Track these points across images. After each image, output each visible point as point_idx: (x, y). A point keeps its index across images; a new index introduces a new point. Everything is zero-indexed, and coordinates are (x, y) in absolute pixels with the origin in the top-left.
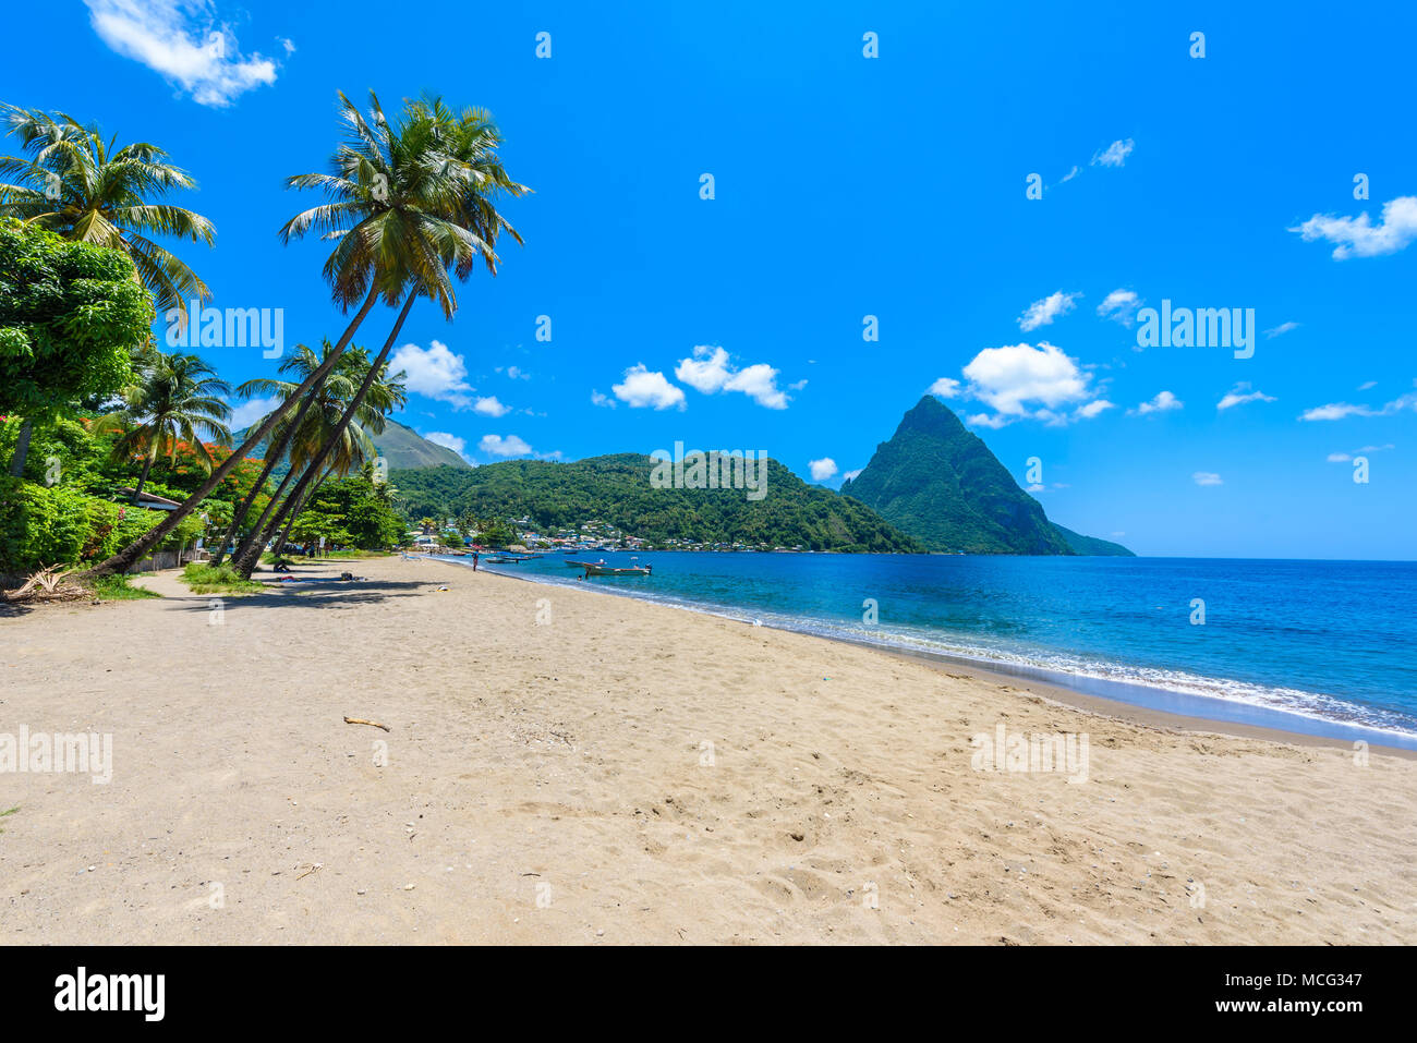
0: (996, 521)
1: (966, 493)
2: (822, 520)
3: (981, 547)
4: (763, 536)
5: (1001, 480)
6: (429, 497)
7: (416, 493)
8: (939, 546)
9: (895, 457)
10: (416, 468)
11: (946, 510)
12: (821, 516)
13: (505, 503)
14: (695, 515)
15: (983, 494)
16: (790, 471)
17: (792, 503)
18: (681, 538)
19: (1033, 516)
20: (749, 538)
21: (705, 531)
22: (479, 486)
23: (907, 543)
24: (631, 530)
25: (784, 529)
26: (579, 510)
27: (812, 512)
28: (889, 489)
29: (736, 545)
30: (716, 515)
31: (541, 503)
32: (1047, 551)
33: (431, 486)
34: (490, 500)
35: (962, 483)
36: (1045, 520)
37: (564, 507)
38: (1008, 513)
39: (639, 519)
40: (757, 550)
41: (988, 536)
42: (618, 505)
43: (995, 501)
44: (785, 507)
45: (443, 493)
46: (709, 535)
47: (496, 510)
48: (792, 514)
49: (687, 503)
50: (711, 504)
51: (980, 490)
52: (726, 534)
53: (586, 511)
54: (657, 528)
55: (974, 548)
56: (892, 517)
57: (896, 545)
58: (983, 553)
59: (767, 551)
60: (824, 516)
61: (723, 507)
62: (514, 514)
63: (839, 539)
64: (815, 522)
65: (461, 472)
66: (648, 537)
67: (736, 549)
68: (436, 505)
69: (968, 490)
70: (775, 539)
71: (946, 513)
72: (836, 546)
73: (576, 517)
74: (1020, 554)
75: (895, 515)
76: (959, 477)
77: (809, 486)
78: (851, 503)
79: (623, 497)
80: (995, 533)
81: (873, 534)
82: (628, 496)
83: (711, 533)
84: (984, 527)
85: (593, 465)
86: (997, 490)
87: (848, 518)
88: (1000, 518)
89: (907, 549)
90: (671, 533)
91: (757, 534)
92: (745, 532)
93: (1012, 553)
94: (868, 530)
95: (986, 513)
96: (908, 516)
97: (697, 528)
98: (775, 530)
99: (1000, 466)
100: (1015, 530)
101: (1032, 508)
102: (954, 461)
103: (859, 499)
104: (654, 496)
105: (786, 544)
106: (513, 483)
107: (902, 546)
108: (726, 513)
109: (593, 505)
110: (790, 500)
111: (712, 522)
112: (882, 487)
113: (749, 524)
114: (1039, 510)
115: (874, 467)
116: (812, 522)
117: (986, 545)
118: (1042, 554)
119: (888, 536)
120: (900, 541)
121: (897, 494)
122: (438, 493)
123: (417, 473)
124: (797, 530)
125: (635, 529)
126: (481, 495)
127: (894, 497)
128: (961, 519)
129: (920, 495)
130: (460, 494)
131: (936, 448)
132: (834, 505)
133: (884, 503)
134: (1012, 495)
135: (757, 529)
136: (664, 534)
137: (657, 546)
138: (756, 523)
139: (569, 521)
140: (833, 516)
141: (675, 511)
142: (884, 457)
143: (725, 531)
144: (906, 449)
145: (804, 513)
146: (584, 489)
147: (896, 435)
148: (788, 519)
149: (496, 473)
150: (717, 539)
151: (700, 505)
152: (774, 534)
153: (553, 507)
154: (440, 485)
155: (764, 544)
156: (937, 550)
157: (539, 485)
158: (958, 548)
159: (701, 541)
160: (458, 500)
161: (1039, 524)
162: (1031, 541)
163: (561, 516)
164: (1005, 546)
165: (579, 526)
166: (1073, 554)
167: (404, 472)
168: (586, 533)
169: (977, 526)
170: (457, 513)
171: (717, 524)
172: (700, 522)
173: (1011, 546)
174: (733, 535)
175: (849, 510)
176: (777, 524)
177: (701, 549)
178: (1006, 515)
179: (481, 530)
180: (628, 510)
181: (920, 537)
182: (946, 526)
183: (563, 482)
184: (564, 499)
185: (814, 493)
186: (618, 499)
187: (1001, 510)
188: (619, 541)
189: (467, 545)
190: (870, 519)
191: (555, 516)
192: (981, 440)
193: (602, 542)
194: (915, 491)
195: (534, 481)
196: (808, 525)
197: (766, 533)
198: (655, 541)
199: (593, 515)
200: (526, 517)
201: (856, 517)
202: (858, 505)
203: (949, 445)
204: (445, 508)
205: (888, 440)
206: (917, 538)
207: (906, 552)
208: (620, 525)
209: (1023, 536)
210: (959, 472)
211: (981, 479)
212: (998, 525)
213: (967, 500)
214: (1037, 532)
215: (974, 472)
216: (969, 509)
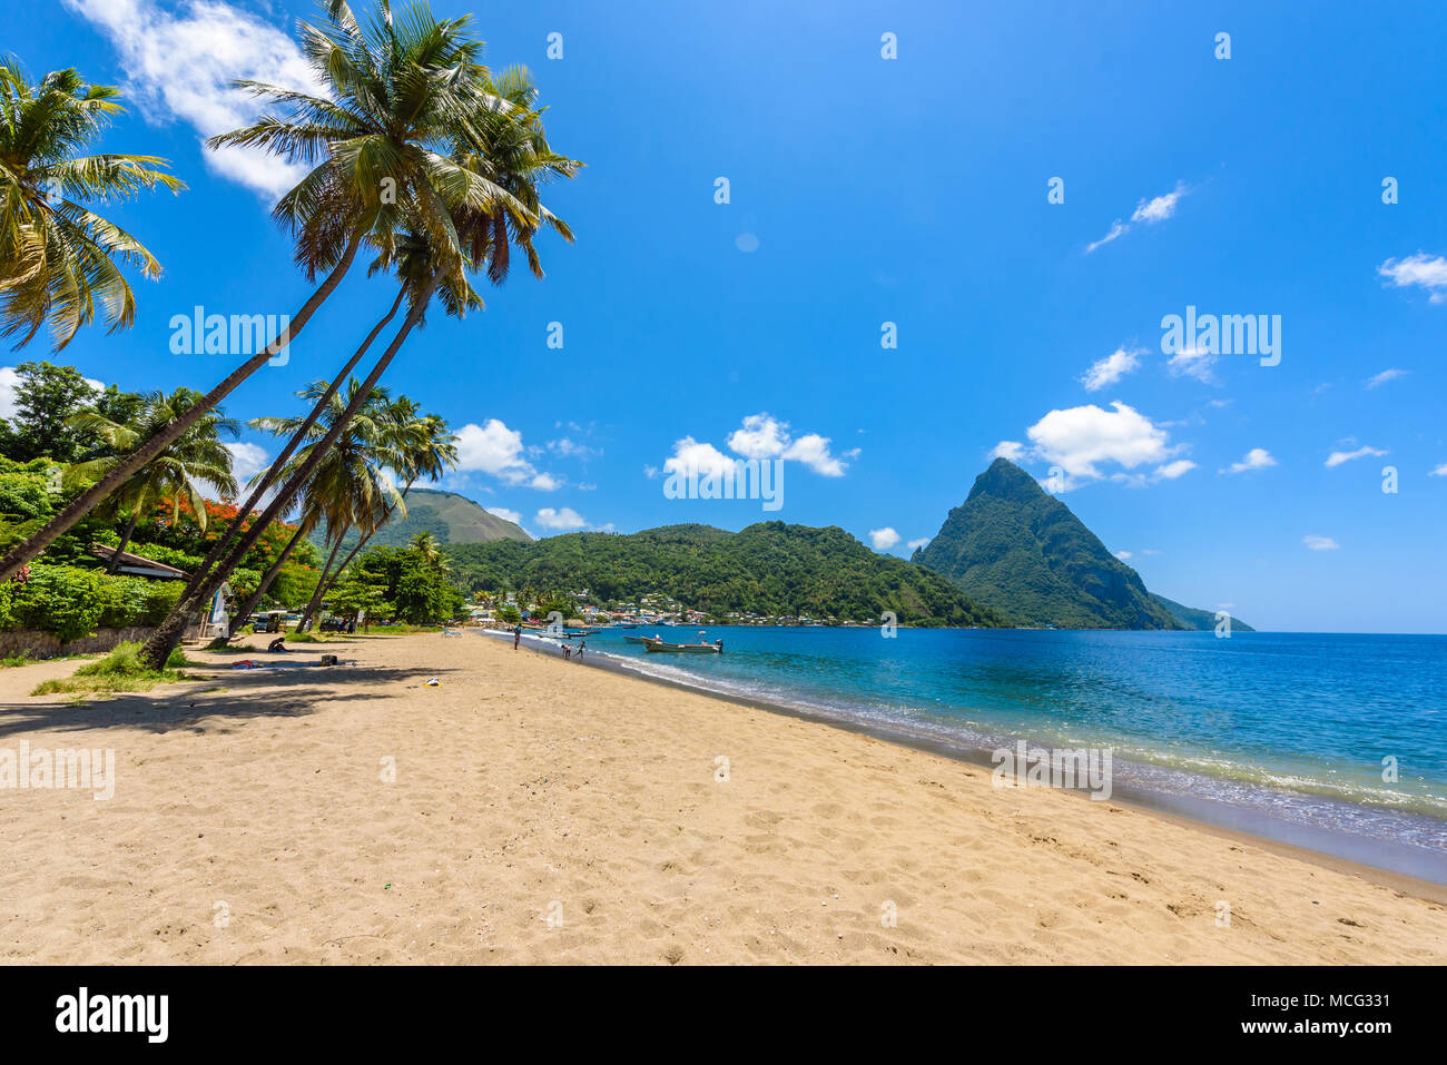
0: (1087, 591)
1: (1050, 562)
2: (894, 591)
3: (1072, 621)
4: (830, 609)
5: (1089, 547)
6: (491, 571)
7: (479, 567)
8: (1025, 620)
9: (968, 522)
10: (479, 541)
11: (1029, 580)
12: (892, 587)
13: (565, 576)
14: (758, 587)
15: (1070, 562)
16: (856, 539)
17: (860, 574)
18: (744, 611)
19: (1130, 587)
20: (815, 611)
21: (769, 604)
22: (541, 559)
23: (990, 617)
24: (692, 603)
25: (853, 602)
26: (639, 583)
27: (882, 583)
28: (964, 558)
29: (801, 618)
30: (780, 587)
31: (600, 575)
32: (1151, 625)
33: (493, 559)
34: (550, 573)
35: (1046, 550)
36: (1144, 590)
37: (623, 579)
38: (1100, 583)
39: (699, 592)
40: (824, 624)
41: (1078, 608)
42: (678, 577)
43: (1084, 570)
44: (853, 578)
45: (505, 566)
46: (772, 608)
47: (556, 583)
48: (860, 585)
49: (749, 574)
50: (774, 575)
51: (1066, 558)
52: (791, 607)
53: (646, 584)
54: (718, 601)
55: (1064, 621)
56: (969, 588)
57: (977, 619)
58: (1075, 628)
59: (836, 625)
60: (895, 587)
61: (787, 578)
62: (573, 587)
63: (913, 612)
64: (886, 594)
65: (524, 546)
66: (709, 610)
67: (802, 623)
68: (498, 580)
69: (1052, 558)
70: (843, 612)
71: (1030, 584)
72: (911, 620)
73: (635, 590)
74: (1119, 628)
75: (972, 585)
76: (1041, 544)
77: (877, 555)
78: (924, 573)
79: (683, 568)
80: (1089, 605)
81: (951, 607)
82: (688, 568)
83: (775, 605)
84: (1074, 599)
85: (653, 536)
86: (1085, 558)
87: (922, 589)
88: (1091, 589)
89: (990, 623)
90: (733, 607)
91: (824, 607)
92: (812, 604)
93: (1110, 628)
94: (945, 602)
95: (1075, 582)
96: (989, 587)
97: (760, 601)
98: (843, 602)
99: (1086, 530)
100: (1109, 601)
101: (1127, 576)
102: (1034, 527)
103: (932, 568)
104: (716, 567)
105: (855, 618)
106: (573, 555)
107: (985, 620)
108: (790, 585)
109: (652, 577)
110: (858, 570)
111: (776, 594)
112: (956, 555)
113: (815, 596)
114: (1136, 579)
115: (946, 534)
116: (883, 594)
117: (1079, 620)
118: (1144, 628)
119: (967, 609)
120: (981, 614)
121: (973, 563)
122: (500, 566)
123: (482, 547)
124: (867, 602)
125: (697, 601)
126: (541, 568)
127: (969, 566)
128: (1047, 590)
129: (1000, 565)
130: (522, 567)
131: (1014, 512)
132: (907, 575)
133: (961, 572)
134: (1103, 563)
135: (824, 602)
136: (726, 607)
137: (719, 620)
138: (821, 596)
139: (628, 594)
140: (905, 587)
141: (737, 582)
142: (957, 523)
143: (790, 603)
144: (979, 515)
145: (874, 584)
146: (644, 561)
147: (969, 499)
148: (857, 590)
149: (557, 546)
150: (782, 612)
151: (762, 576)
152: (843, 607)
153: (612, 579)
154: (502, 559)
155: (831, 617)
156: (1023, 625)
157: (599, 558)
158: (1046, 622)
159: (764, 615)
160: (519, 574)
161: (1137, 594)
162: (1130, 614)
163: (621, 589)
164: (1099, 618)
165: (638, 600)
166: (1180, 629)
167: (468, 546)
168: (645, 607)
169: (1067, 597)
170: (518, 586)
171: (781, 597)
172: (763, 594)
173: (1108, 620)
174: (798, 608)
175: (923, 581)
176: (845, 597)
177: (765, 623)
178: (1099, 585)
179: (539, 603)
180: (688, 582)
181: (1003, 610)
182: (1031, 597)
183: (623, 554)
184: (624, 572)
185: (883, 563)
186: (678, 571)
187: (1092, 579)
188: (679, 614)
189: (525, 619)
190: (946, 591)
191: (615, 589)
192: (1063, 505)
193: (661, 616)
194: (993, 559)
195: (594, 553)
196: (878, 597)
197: (834, 605)
198: (716, 614)
199: (653, 589)
200: (586, 591)
201: (931, 588)
202: (932, 575)
203: (1028, 510)
204: (506, 582)
205: (960, 505)
206: (999, 610)
207: (988, 626)
208: (679, 598)
209: (1120, 608)
210: (1041, 539)
211: (1067, 545)
212: (1091, 597)
213: (1052, 569)
214: (1136, 603)
215: (1056, 539)
216: (1055, 578)
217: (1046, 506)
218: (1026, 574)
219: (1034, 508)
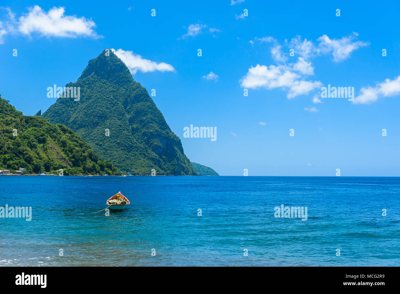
0: (153, 150)
1: (133, 129)
5: (157, 120)
12: (40, 142)
15: (144, 130)
25: (6, 153)
27: (32, 137)
32: (183, 173)
35: (131, 121)
38: (161, 145)
51: (143, 127)
60: (43, 141)
63: (57, 162)
69: (135, 126)
74: (168, 174)
76: (128, 116)
80: (153, 159)
84: (145, 155)
86: (154, 128)
87: (63, 144)
93: (163, 174)
95: (146, 144)
100: (164, 157)
116: (32, 147)
128: (129, 148)
131: (113, 91)
132: (52, 131)
140: (50, 142)
144: (89, 90)
147: (82, 78)
158: (127, 171)
162: (174, 165)
169: (140, 154)
173: (162, 169)
178: (159, 147)
187: (156, 142)
192: (145, 90)
196: (29, 149)
209: (169, 162)
210: (129, 112)
211: (144, 118)
212: (155, 154)
213: (133, 134)
214: (178, 159)
215: (138, 113)
216: (135, 140)
217: (134, 90)
218: (117, 137)
219: (127, 90)
